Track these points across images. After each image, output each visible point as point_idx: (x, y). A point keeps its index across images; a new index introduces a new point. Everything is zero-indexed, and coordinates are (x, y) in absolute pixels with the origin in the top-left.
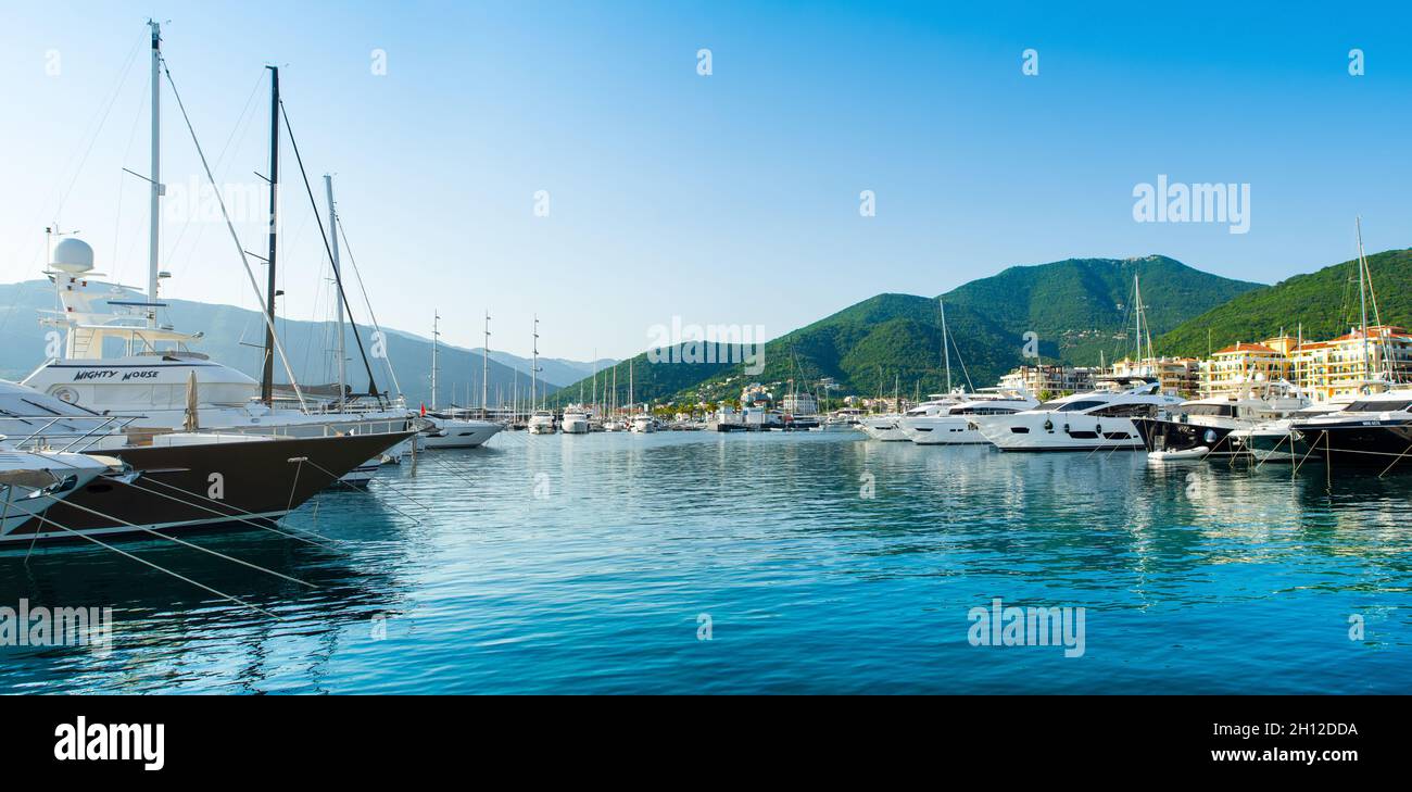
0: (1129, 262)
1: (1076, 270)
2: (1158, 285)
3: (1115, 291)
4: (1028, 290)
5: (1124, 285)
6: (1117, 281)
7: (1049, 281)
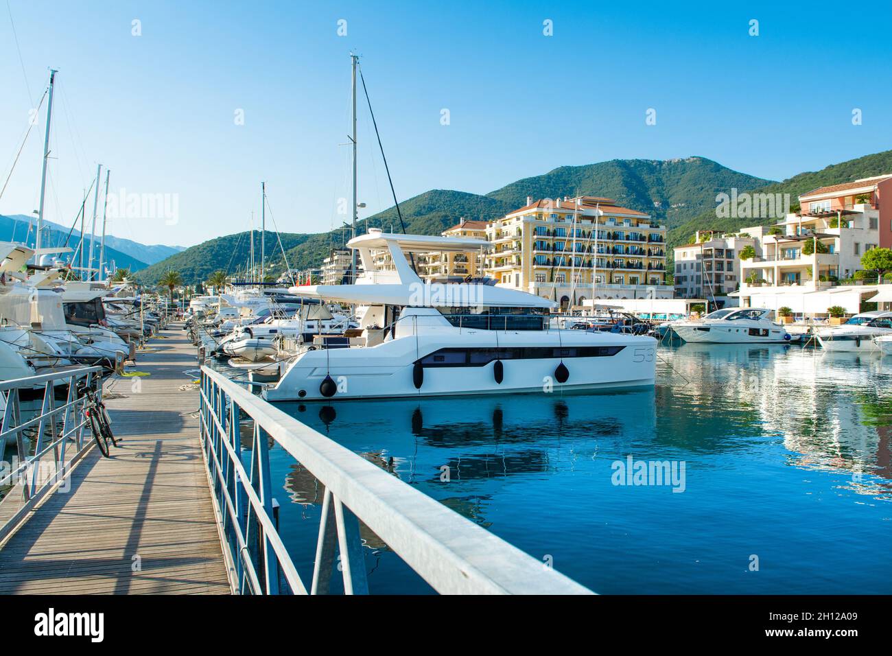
0: (669, 163)
1: (619, 170)
2: (695, 185)
3: (654, 190)
4: (573, 188)
5: (663, 184)
6: (657, 180)
7: (593, 180)
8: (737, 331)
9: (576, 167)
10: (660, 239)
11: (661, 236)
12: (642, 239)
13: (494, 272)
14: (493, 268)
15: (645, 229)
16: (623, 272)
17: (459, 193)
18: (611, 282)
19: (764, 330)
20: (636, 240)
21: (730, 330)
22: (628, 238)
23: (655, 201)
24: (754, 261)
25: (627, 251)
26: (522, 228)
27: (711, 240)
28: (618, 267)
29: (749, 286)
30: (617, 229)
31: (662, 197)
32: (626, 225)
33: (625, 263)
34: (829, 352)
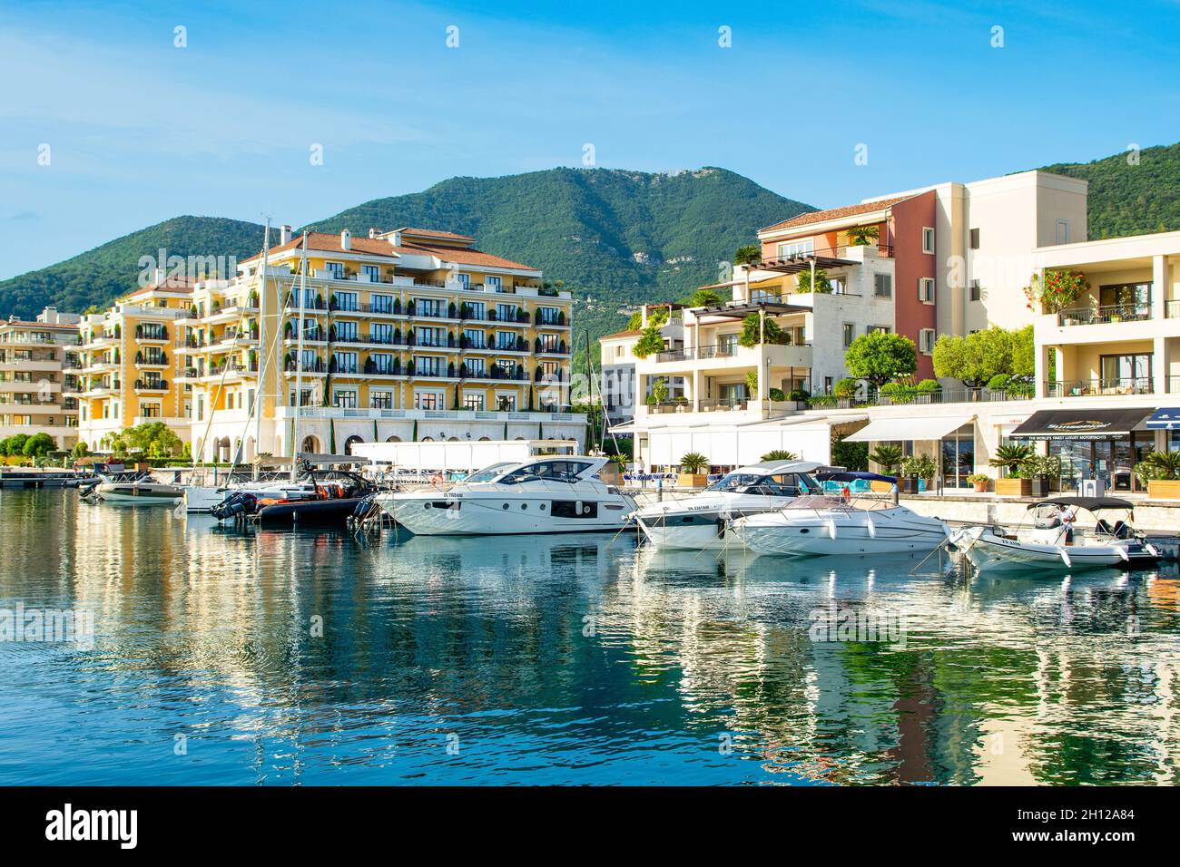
0: (664, 178)
1: (567, 188)
2: (711, 220)
3: (634, 229)
5: (652, 219)
6: (641, 211)
7: (517, 207)
8: (524, 507)
9: (483, 180)
10: (560, 320)
11: (562, 314)
12: (523, 317)
13: (209, 386)
14: (207, 378)
15: (527, 298)
16: (484, 385)
17: (238, 225)
18: (457, 406)
19: (585, 504)
20: (510, 321)
21: (506, 506)
22: (492, 315)
23: (637, 251)
24: (659, 360)
25: (491, 343)
26: (260, 290)
27: (668, 323)
28: (472, 376)
29: (651, 412)
30: (470, 297)
31: (649, 242)
32: (489, 289)
33: (486, 368)
34: (664, 551)
